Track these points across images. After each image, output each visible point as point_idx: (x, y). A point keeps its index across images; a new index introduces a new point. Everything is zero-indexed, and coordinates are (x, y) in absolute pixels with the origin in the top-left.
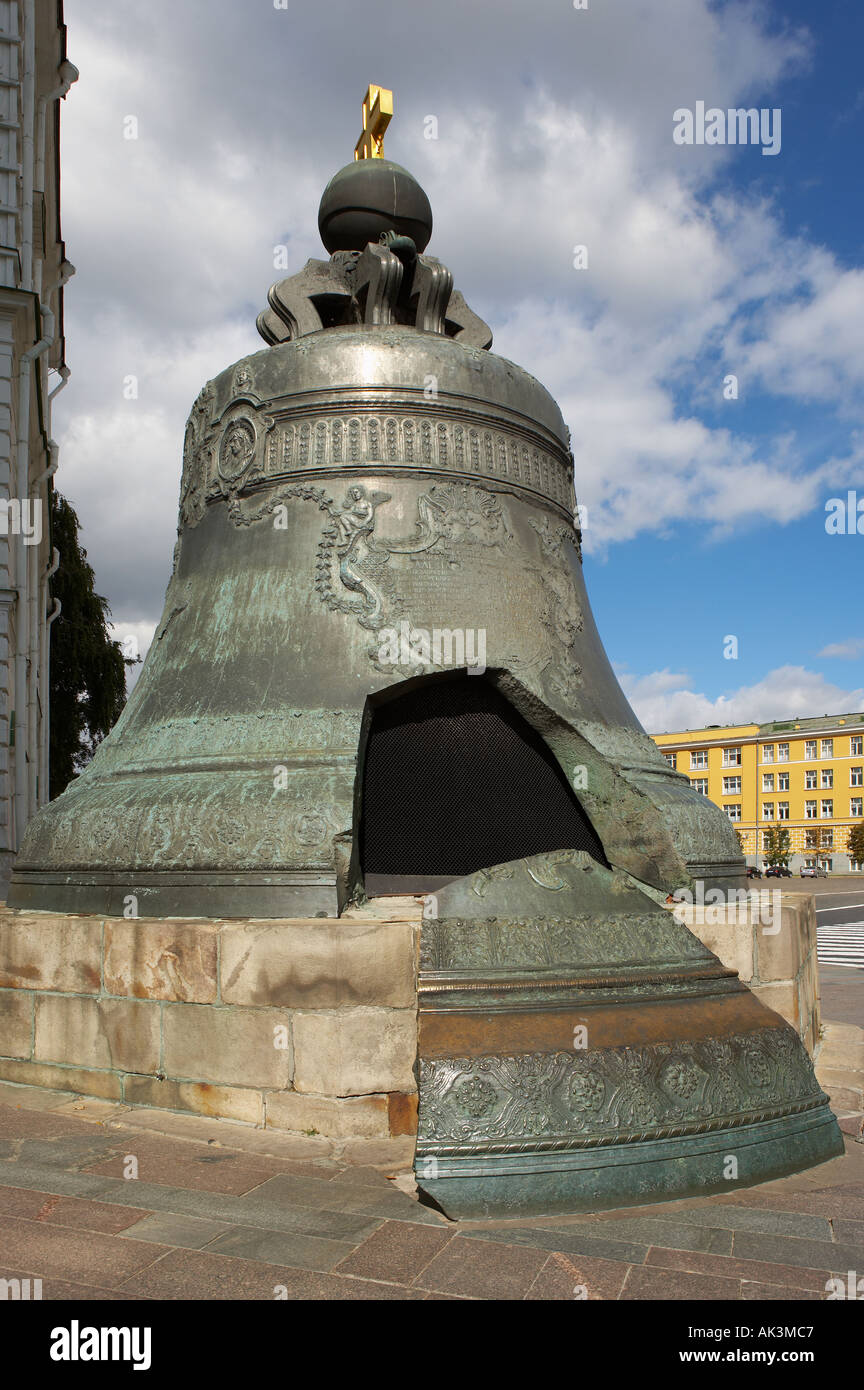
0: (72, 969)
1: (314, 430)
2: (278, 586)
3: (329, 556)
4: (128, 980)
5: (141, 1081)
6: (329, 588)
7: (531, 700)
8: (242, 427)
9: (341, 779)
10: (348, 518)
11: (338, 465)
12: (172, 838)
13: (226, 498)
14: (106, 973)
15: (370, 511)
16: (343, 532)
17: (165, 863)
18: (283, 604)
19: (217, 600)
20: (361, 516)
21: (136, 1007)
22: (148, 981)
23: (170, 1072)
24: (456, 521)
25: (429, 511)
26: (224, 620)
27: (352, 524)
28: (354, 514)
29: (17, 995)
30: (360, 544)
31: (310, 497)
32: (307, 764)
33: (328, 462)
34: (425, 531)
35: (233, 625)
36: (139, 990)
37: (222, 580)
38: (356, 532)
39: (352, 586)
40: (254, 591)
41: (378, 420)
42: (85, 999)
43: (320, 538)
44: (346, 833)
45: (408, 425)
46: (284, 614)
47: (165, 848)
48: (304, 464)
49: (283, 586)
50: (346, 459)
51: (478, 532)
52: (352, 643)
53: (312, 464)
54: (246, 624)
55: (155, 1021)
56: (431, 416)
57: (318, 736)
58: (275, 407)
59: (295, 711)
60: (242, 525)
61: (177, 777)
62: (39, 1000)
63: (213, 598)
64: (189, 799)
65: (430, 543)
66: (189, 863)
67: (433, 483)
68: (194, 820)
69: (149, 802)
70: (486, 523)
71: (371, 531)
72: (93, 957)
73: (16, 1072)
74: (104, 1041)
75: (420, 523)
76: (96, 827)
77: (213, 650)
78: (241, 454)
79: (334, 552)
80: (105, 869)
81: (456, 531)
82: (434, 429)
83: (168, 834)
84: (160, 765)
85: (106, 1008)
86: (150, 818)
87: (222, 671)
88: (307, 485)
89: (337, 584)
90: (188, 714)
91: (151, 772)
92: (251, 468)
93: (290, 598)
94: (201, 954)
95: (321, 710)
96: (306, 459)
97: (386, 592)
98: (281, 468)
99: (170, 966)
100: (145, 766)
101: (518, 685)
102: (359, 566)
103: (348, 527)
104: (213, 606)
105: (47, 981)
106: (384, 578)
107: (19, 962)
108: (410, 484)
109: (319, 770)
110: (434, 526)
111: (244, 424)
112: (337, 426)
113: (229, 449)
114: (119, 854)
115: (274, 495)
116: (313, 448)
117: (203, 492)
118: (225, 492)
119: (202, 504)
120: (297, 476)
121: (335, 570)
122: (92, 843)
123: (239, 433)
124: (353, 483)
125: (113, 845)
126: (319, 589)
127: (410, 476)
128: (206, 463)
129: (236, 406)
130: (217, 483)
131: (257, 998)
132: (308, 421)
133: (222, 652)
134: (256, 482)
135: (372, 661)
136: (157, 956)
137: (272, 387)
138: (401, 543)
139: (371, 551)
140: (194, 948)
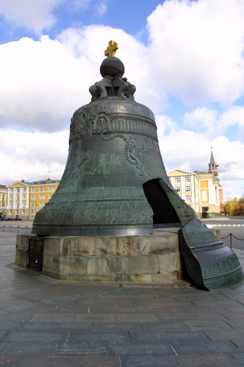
0: (98, 250)
1: (121, 122)
2: (117, 157)
4: (115, 252)
5: (119, 276)
10: (130, 143)
11: (127, 131)
12: (115, 217)
13: (99, 134)
14: (108, 250)
15: (134, 142)
16: (130, 146)
17: (115, 223)
19: (100, 158)
21: (117, 258)
22: (121, 251)
23: (127, 272)
24: (149, 145)
25: (144, 143)
26: (104, 164)
28: (132, 142)
29: (81, 258)
30: (133, 149)
31: (122, 137)
32: (138, 200)
33: (125, 130)
34: (144, 147)
35: (107, 165)
36: (118, 254)
37: (101, 154)
38: (132, 146)
39: (133, 159)
40: (111, 157)
41: (134, 122)
42: (102, 257)
43: (125, 147)
44: (152, 216)
45: (139, 123)
46: (119, 163)
47: (113, 220)
50: (129, 130)
52: (136, 172)
53: (121, 130)
54: (111, 165)
55: (123, 261)
56: (143, 122)
57: (136, 193)
58: (112, 115)
59: (129, 187)
60: (105, 141)
61: (108, 202)
62: (89, 259)
64: (116, 208)
65: (146, 150)
67: (144, 137)
68: (119, 213)
69: (105, 208)
71: (135, 146)
72: (104, 247)
73: (81, 278)
74: (108, 267)
75: (143, 145)
77: (102, 171)
78: (103, 124)
79: (128, 150)
80: (97, 225)
82: (144, 125)
83: (113, 217)
84: (99, 199)
85: (109, 259)
86: (108, 213)
87: (107, 176)
88: (121, 134)
89: (130, 158)
90: (101, 186)
91: (98, 201)
92: (107, 128)
93: (120, 160)
94: (135, 244)
95: (135, 187)
96: (120, 128)
97: (140, 160)
98: (114, 130)
99: (127, 248)
100: (97, 199)
101: (164, 182)
102: (134, 154)
104: (99, 160)
105: (91, 254)
106: (139, 157)
107: (82, 250)
108: (141, 136)
109: (141, 201)
110: (146, 146)
111: (104, 117)
112: (126, 122)
113: (99, 122)
114: (100, 221)
115: (112, 135)
116: (121, 126)
117: (90, 131)
118: (99, 132)
119: (91, 134)
120: (118, 132)
121: (129, 155)
122: (90, 219)
123: (103, 119)
124: (131, 135)
125: (98, 219)
126: (127, 159)
127: (141, 135)
128: (91, 124)
129: (101, 113)
130: (96, 130)
131: (150, 253)
132: (120, 120)
133: (106, 172)
134: (108, 132)
135: (141, 176)
136: (123, 245)
137: (111, 110)
138: (141, 149)
139: (136, 151)
140: (133, 243)
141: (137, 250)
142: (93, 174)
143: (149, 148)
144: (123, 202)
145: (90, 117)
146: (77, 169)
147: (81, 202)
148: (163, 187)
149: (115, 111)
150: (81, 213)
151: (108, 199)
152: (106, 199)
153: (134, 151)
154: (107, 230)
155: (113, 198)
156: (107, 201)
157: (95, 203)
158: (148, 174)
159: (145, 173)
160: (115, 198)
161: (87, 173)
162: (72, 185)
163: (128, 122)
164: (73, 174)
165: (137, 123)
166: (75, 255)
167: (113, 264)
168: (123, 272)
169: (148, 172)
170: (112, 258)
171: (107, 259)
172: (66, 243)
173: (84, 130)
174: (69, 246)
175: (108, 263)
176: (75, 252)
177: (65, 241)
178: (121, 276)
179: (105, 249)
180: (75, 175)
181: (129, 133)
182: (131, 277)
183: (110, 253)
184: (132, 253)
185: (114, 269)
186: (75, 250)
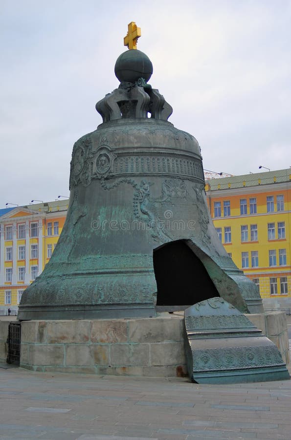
0: (79, 336)
1: (130, 160)
2: (121, 212)
3: (137, 203)
4: (99, 338)
5: (103, 368)
6: (138, 213)
7: (198, 249)
9: (151, 277)
10: (142, 190)
11: (138, 172)
13: (100, 179)
14: (90, 336)
15: (148, 188)
16: (141, 195)
17: (104, 303)
18: (123, 218)
20: (146, 190)
23: (113, 364)
24: (173, 190)
25: (165, 187)
27: (143, 192)
28: (144, 189)
29: (59, 346)
30: (146, 199)
31: (130, 183)
32: (140, 272)
33: (135, 172)
34: (165, 195)
36: (102, 341)
37: (100, 208)
38: (145, 195)
39: (145, 213)
40: (113, 213)
41: (150, 158)
42: (84, 345)
43: (134, 197)
44: (156, 293)
45: (158, 159)
47: (102, 298)
48: (127, 172)
49: (123, 212)
50: (140, 171)
51: (179, 193)
52: (147, 232)
53: (129, 172)
55: (108, 350)
56: (165, 156)
57: (141, 262)
58: (117, 152)
59: (132, 255)
60: (106, 190)
61: (100, 276)
62: (67, 346)
63: (98, 214)
64: (107, 283)
65: (166, 198)
66: (111, 302)
67: (166, 178)
68: (111, 289)
69: (94, 284)
70: (181, 190)
71: (149, 195)
72: (86, 332)
74: (91, 357)
75: (163, 192)
76: (76, 292)
77: (101, 232)
78: (105, 165)
79: (138, 201)
80: (82, 305)
82: (166, 160)
83: (103, 294)
84: (90, 271)
86: (96, 289)
87: (105, 239)
88: (128, 179)
89: (140, 212)
90: (96, 254)
92: (109, 171)
93: (126, 216)
94: (122, 329)
95: (140, 254)
96: (128, 170)
97: (155, 215)
98: (119, 172)
99: (112, 333)
100: (87, 272)
102: (146, 206)
105: (70, 340)
106: (153, 209)
107: (60, 335)
108: (159, 179)
110: (167, 193)
111: (105, 155)
112: (137, 159)
113: (100, 163)
114: (86, 300)
115: (117, 181)
116: (130, 166)
117: (90, 175)
118: (100, 177)
119: (89, 179)
120: (125, 175)
121: (139, 207)
122: (75, 297)
123: (104, 158)
124: (144, 179)
125: (84, 298)
126: (135, 214)
127: (159, 176)
128: (90, 166)
129: (102, 149)
130: (96, 174)
131: (140, 340)
132: (127, 157)
133: (105, 233)
134: (111, 176)
135: (153, 238)
136: (108, 330)
137: (115, 144)
138: (158, 199)
139: (149, 201)
140: (120, 327)
141: (124, 335)
142: (88, 237)
143: (173, 194)
144: (119, 275)
145: (89, 154)
146: (72, 230)
147: (69, 275)
148: (194, 251)
149: (121, 146)
150: (66, 290)
151: (101, 271)
152: (98, 271)
154: (94, 312)
155: (107, 270)
156: (99, 273)
157: (84, 276)
158: (166, 234)
159: (161, 233)
160: (110, 270)
161: (82, 236)
162: (64, 252)
163: (140, 160)
164: (67, 236)
165: (153, 159)
166: (52, 342)
167: (96, 353)
168: (108, 364)
169: (165, 231)
170: (95, 346)
171: (89, 347)
172: (42, 327)
173: (82, 173)
174: (45, 331)
175: (90, 352)
176: (51, 338)
177: (41, 324)
178: (106, 369)
179: (86, 335)
180: (68, 238)
181: (141, 175)
182: (117, 369)
183: (92, 340)
184: (119, 340)
185: (98, 360)
186: (52, 335)
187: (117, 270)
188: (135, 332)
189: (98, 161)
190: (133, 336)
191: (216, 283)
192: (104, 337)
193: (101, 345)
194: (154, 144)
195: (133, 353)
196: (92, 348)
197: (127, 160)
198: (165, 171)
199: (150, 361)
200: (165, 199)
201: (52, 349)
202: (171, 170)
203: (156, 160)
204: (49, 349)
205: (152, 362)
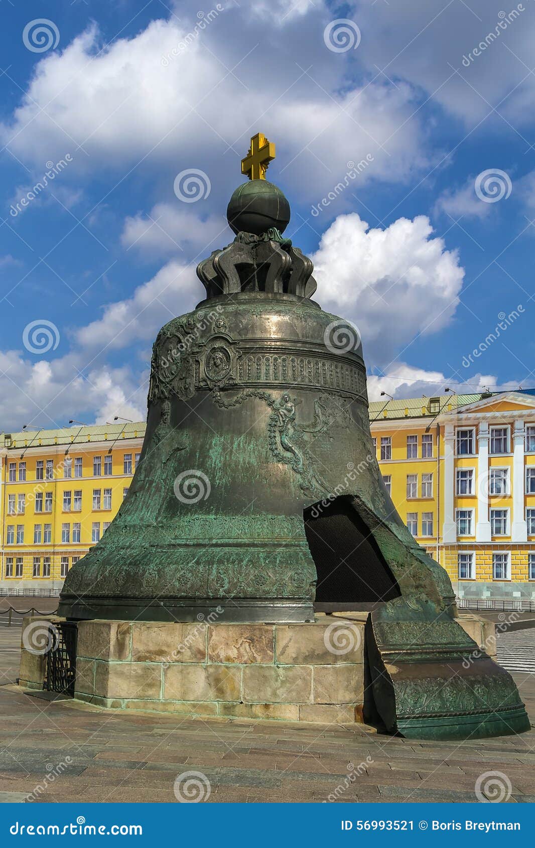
0: (188, 650)
1: (263, 361)
2: (249, 445)
3: (275, 431)
4: (223, 654)
5: (229, 705)
6: (276, 449)
7: (368, 511)
8: (221, 351)
9: (305, 554)
10: (282, 411)
11: (276, 382)
12: (229, 583)
13: (211, 390)
14: (209, 651)
15: (293, 408)
16: (281, 419)
17: (227, 595)
18: (252, 456)
19: (211, 448)
22: (234, 655)
24: (331, 414)
25: (319, 409)
26: (218, 461)
27: (285, 415)
28: (286, 409)
29: (153, 665)
30: (289, 426)
31: (263, 398)
32: (286, 546)
33: (272, 380)
34: (318, 420)
35: (224, 464)
36: (228, 659)
37: (213, 437)
38: (287, 419)
39: (287, 449)
40: (235, 446)
41: (296, 359)
42: (196, 665)
43: (269, 421)
44: (314, 581)
45: (309, 363)
46: (253, 461)
47: (226, 588)
48: (259, 379)
49: (251, 446)
50: (280, 380)
51: (340, 420)
52: (292, 480)
53: (263, 380)
54: (233, 465)
55: (239, 674)
56: (319, 357)
57: (285, 530)
58: (242, 345)
59: (270, 516)
60: (223, 408)
61: (218, 549)
63: (208, 446)
64: (233, 562)
65: (321, 427)
66: (241, 595)
67: (320, 394)
68: (240, 573)
69: (210, 563)
70: (342, 415)
71: (294, 419)
72: (201, 644)
74: (208, 685)
75: (316, 416)
77: (214, 477)
78: (220, 367)
79: (277, 429)
80: (190, 598)
81: (331, 421)
83: (227, 581)
84: (201, 541)
86: (214, 572)
88: (261, 391)
89: (280, 448)
90: (208, 513)
91: (199, 545)
92: (228, 376)
93: (256, 453)
94: (264, 640)
95: (284, 516)
96: (260, 376)
97: (304, 453)
98: (246, 379)
99: (247, 647)
100: (195, 542)
101: (364, 503)
102: (290, 438)
103: (283, 416)
104: (208, 451)
106: (301, 444)
107: (154, 648)
108: (311, 394)
109: (293, 549)
110: (322, 418)
111: (222, 350)
112: (276, 360)
113: (212, 362)
114: (197, 590)
115: (242, 393)
116: (263, 371)
117: (192, 382)
118: (211, 387)
119: (192, 389)
120: (256, 386)
121: (278, 439)
122: (177, 584)
123: (219, 355)
124: (285, 392)
125: (192, 585)
126: (271, 449)
127: (311, 390)
128: (194, 366)
129: (216, 338)
130: (205, 381)
131: (295, 660)
132: (260, 355)
133: (220, 479)
134: (231, 385)
135: (302, 491)
136: (240, 642)
137: (238, 333)
138: (308, 426)
139: (295, 430)
140: (261, 637)
141: (269, 652)
144: (252, 549)
146: (159, 471)
147: (162, 547)
148: (363, 514)
149: (250, 336)
150: (159, 571)
151: (219, 541)
152: (214, 541)
153: (291, 431)
154: (211, 609)
155: (231, 541)
156: (217, 545)
157: (190, 549)
158: (322, 485)
159: (314, 482)
160: (235, 541)
162: (147, 507)
163: (280, 361)
164: (151, 482)
165: (302, 361)
166: (139, 659)
167: (217, 680)
168: (239, 698)
169: (320, 480)
170: (217, 667)
171: (206, 669)
172: (123, 633)
173: (177, 379)
174: (127, 639)
175: (207, 678)
176: (139, 652)
177: (121, 629)
178: (234, 706)
179: (202, 648)
180: (154, 484)
181: (281, 387)
182: (254, 708)
183: (211, 658)
184: (259, 658)
185: (221, 691)
186: (141, 648)
187: (246, 541)
188: (286, 646)
189: (209, 359)
190: (283, 653)
191: (394, 568)
192: (233, 653)
193: (227, 667)
194: (303, 336)
195: (283, 682)
196: (211, 670)
197: (259, 359)
198: (318, 382)
199: (312, 697)
200: (318, 429)
201: (140, 671)
202: (329, 381)
203: (306, 362)
204: (135, 670)
205: (315, 698)
